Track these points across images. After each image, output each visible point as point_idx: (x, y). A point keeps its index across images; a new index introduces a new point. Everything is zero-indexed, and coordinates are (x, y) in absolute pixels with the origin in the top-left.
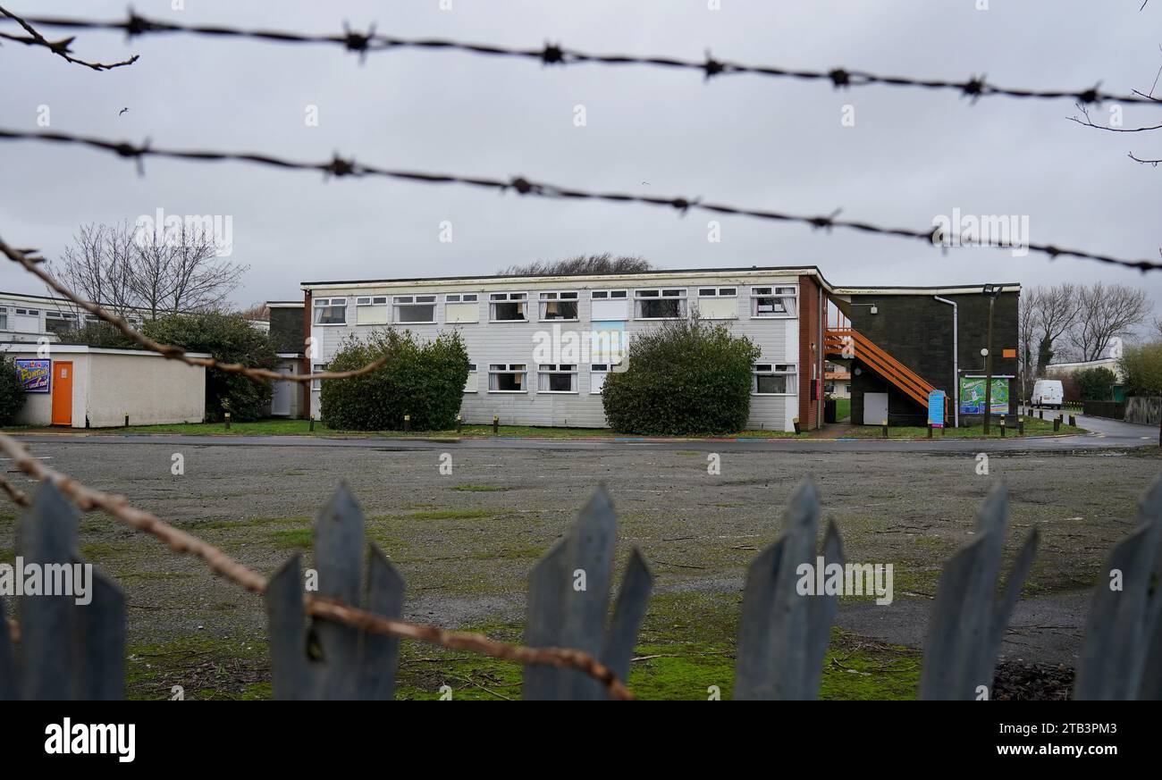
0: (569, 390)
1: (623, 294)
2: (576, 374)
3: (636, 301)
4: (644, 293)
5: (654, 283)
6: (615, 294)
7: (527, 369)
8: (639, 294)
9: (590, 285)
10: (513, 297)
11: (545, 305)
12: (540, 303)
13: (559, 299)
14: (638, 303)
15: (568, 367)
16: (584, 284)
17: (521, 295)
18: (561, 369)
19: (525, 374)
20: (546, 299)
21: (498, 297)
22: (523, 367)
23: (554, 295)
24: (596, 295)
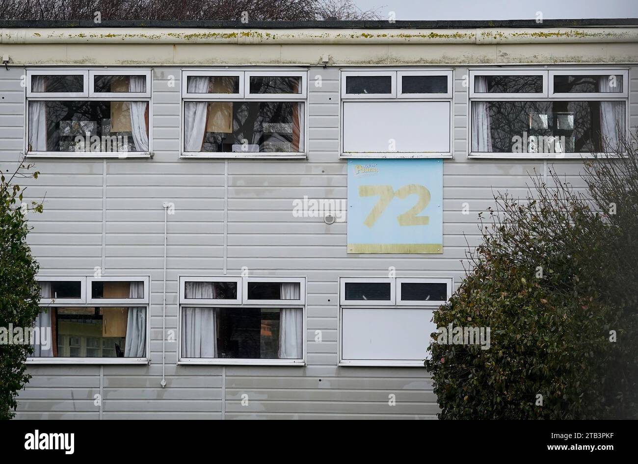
0: (276, 356)
1: (437, 85)
2: (300, 309)
3: (474, 104)
4: (493, 83)
5: (527, 54)
6: (411, 85)
7: (148, 296)
8: (482, 86)
9: (340, 56)
10: (103, 84)
11: (202, 111)
12: (187, 103)
13: (244, 93)
14: (482, 110)
15: (272, 290)
16: (324, 54)
17: (127, 78)
18: (251, 296)
19: (143, 308)
20: (202, 92)
21: (56, 83)
22: (133, 291)
23: (233, 84)
24: (356, 85)
